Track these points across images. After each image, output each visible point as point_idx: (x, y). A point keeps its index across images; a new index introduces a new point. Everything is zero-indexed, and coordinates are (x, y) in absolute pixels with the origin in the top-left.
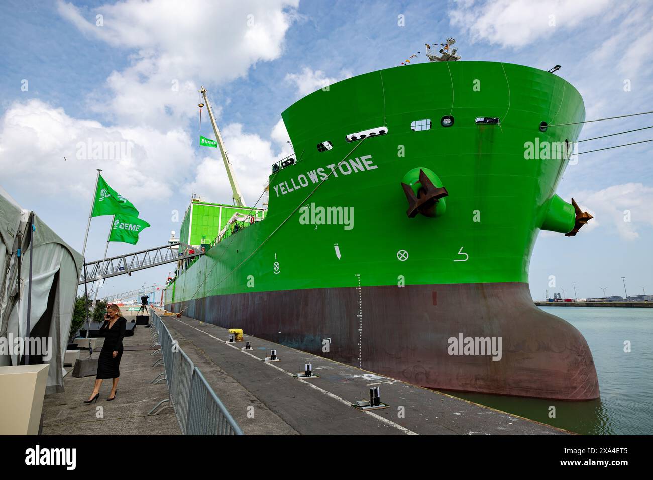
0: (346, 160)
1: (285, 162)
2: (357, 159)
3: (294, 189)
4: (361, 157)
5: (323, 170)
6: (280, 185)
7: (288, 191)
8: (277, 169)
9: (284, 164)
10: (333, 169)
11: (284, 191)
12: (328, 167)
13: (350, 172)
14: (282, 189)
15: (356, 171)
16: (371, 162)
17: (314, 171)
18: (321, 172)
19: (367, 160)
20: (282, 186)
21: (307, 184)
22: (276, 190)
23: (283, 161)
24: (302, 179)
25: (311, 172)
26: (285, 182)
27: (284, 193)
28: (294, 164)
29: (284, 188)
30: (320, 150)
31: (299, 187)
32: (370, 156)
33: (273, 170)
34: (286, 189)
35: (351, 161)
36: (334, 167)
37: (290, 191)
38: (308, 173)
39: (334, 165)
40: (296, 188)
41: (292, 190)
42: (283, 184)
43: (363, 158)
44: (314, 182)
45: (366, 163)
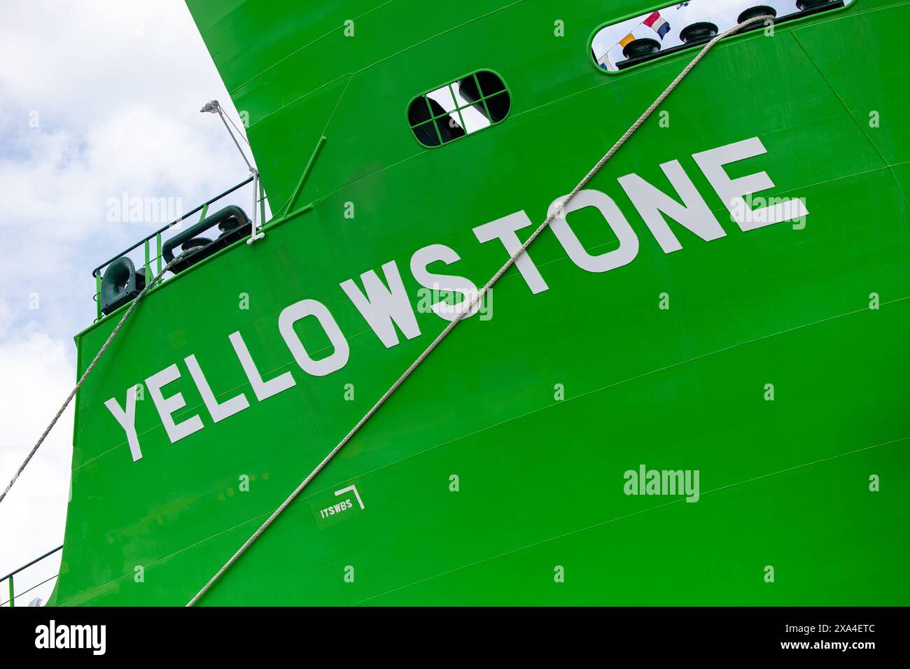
0: (605, 181)
1: (186, 239)
2: (673, 170)
3: (251, 396)
4: (698, 157)
5: (449, 255)
6: (155, 382)
7: (206, 417)
8: (129, 286)
9: (178, 252)
10: (514, 246)
11: (179, 417)
12: (484, 233)
13: (628, 250)
14: (167, 407)
15: (670, 243)
16: (762, 181)
17: (391, 268)
18: (437, 268)
19: (735, 170)
20: (167, 391)
21: (340, 358)
22: (126, 418)
23: (167, 237)
24: (308, 328)
25: (369, 277)
26: (191, 362)
27: (176, 432)
28: (255, 236)
29: (178, 401)
30: (426, 136)
31: (285, 381)
32: (753, 147)
33: (102, 294)
34: (195, 405)
35: (632, 183)
36: (521, 234)
37: (220, 412)
38: (348, 287)
39: (521, 219)
40: (265, 390)
41: (239, 403)
42: (171, 373)
43: (711, 161)
44: (390, 340)
45: (734, 195)
